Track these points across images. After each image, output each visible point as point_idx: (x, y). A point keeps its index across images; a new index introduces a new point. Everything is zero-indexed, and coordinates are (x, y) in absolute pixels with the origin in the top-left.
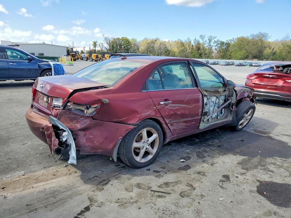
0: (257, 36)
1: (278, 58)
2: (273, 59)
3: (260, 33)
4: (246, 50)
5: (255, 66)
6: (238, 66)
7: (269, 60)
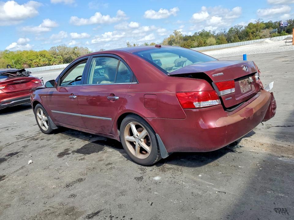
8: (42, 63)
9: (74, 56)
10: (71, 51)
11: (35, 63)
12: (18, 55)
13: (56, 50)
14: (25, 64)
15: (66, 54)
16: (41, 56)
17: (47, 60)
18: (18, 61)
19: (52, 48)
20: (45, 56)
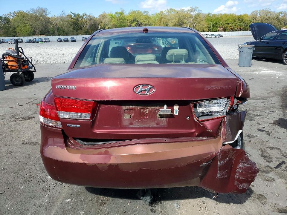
0: (37, 11)
1: (63, 33)
2: (58, 34)
3: (39, 8)
4: (31, 25)
5: (46, 42)
6: (29, 42)
7: (56, 35)
8: (237, 28)
9: (276, 22)
10: (275, 16)
11: (230, 28)
12: (218, 18)
13: (257, 14)
14: (221, 27)
15: (267, 20)
16: (239, 20)
17: (243, 25)
18: (216, 23)
19: (254, 11)
20: (243, 20)
